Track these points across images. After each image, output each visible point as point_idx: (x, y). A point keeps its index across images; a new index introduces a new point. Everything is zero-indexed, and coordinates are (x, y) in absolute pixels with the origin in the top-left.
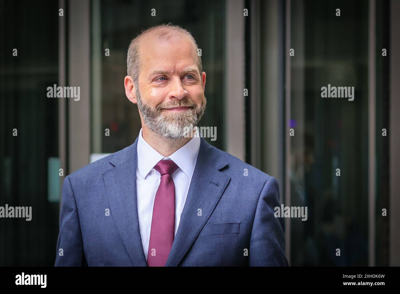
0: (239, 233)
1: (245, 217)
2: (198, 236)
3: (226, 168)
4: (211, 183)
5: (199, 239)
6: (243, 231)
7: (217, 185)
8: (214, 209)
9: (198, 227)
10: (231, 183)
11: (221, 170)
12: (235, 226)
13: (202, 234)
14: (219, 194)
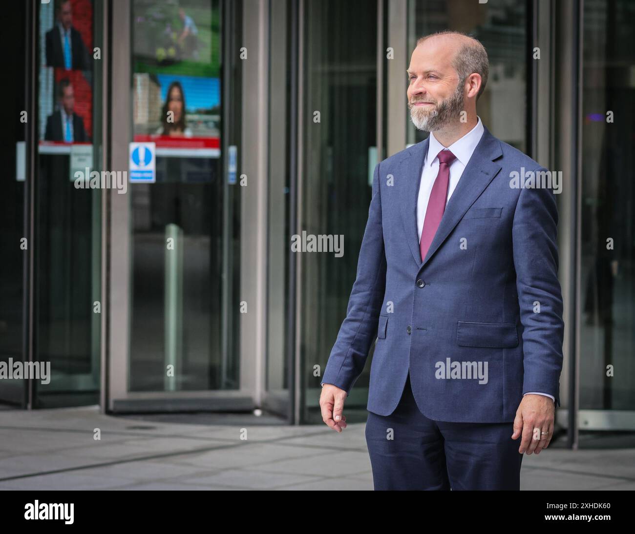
0: (500, 217)
1: (507, 203)
2: (461, 220)
3: (501, 158)
4: (482, 172)
5: (462, 222)
6: (504, 215)
7: (487, 174)
8: (480, 195)
9: (463, 211)
10: (501, 173)
11: (494, 161)
12: (496, 211)
13: (465, 218)
14: (487, 182)
